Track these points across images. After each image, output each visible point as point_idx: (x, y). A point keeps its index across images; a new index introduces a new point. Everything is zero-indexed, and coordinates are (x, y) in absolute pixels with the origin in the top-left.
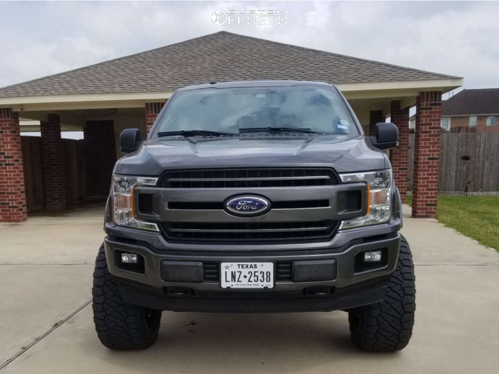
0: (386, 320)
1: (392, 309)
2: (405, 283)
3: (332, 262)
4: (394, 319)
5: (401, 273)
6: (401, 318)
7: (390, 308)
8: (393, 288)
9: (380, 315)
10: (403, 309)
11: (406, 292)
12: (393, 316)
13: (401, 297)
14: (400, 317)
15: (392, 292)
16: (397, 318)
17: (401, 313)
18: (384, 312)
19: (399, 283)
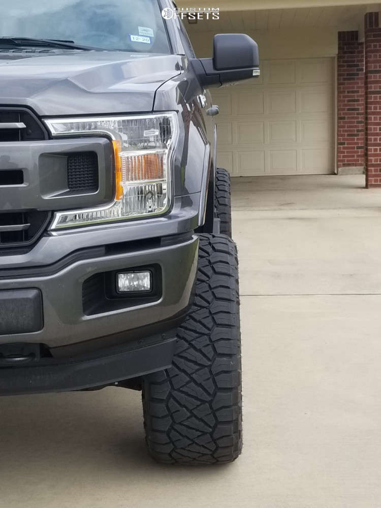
0: (184, 406)
1: (192, 384)
2: (218, 332)
3: (32, 294)
4: (199, 403)
5: (210, 312)
6: (212, 401)
7: (188, 383)
8: (193, 343)
9: (170, 396)
10: (214, 382)
11: (219, 351)
12: (197, 398)
13: (209, 359)
14: (209, 398)
15: (192, 350)
16: (203, 402)
17: (211, 392)
18: (179, 390)
19: (207, 332)
